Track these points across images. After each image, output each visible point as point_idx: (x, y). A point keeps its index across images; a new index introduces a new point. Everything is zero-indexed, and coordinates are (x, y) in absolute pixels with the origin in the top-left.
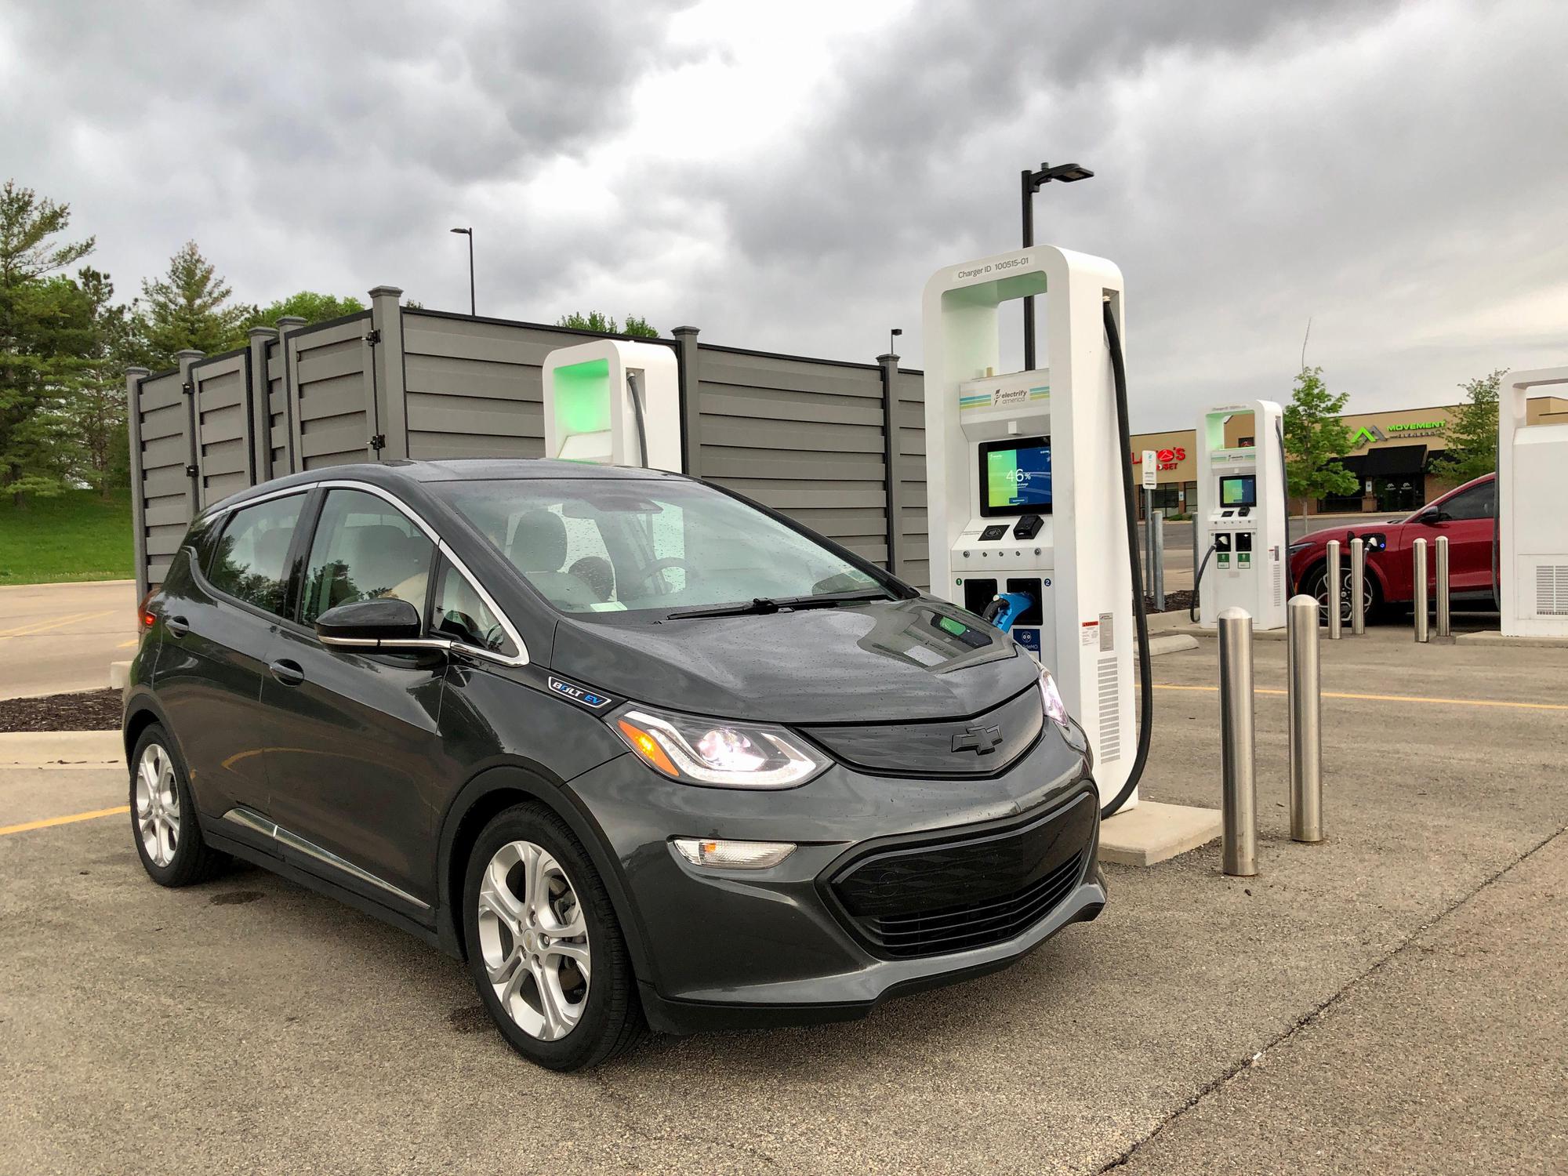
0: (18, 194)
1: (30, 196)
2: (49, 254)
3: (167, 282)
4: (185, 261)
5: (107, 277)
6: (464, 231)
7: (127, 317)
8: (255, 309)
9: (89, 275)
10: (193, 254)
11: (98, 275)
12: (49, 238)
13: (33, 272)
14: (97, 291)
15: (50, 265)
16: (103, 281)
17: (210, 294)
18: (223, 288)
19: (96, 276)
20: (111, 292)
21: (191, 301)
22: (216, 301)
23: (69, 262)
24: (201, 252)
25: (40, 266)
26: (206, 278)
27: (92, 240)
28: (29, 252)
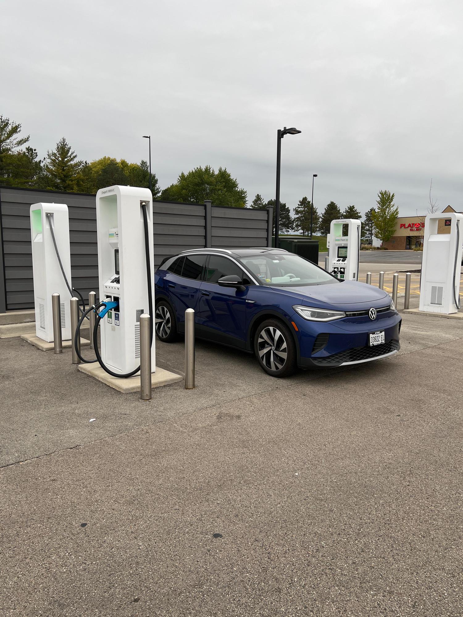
0: (4, 120)
1: (8, 120)
2: (15, 142)
3: (56, 152)
4: (61, 145)
5: (35, 150)
6: (147, 137)
7: (42, 165)
8: (86, 162)
9: (29, 150)
10: (64, 142)
11: (32, 149)
12: (15, 136)
13: (10, 148)
14: (32, 155)
15: (15, 146)
16: (34, 151)
17: (70, 156)
18: (74, 155)
19: (31, 150)
20: (37, 156)
21: (63, 159)
22: (72, 159)
23: (21, 145)
24: (67, 141)
25: (12, 146)
26: (68, 151)
27: (29, 136)
28: (8, 141)
